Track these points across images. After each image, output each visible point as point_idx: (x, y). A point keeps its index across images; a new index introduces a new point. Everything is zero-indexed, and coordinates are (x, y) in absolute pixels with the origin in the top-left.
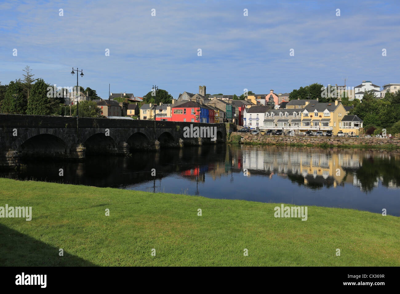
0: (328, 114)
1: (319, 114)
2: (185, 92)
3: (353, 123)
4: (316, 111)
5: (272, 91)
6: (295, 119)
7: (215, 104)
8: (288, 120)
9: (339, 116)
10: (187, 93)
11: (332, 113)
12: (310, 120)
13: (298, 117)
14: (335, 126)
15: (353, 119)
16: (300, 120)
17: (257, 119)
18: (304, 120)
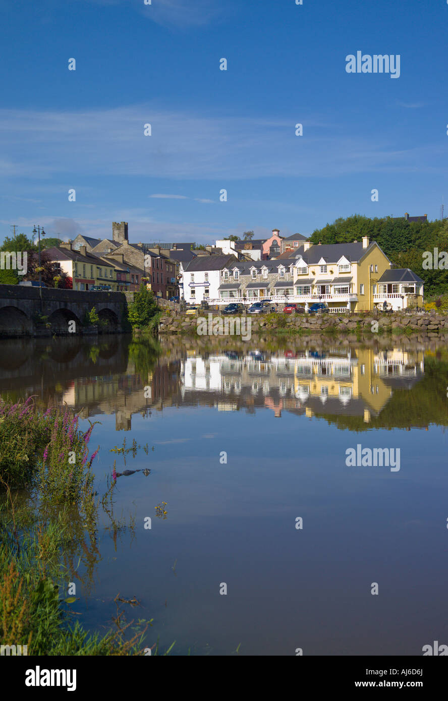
0: (346, 267)
1: (329, 268)
2: (80, 237)
3: (401, 286)
4: (322, 262)
5: (276, 233)
6: (282, 280)
7: (123, 255)
8: (268, 284)
9: (371, 272)
10: (85, 238)
11: (355, 266)
12: (312, 281)
13: (287, 278)
14: (363, 293)
15: (401, 278)
16: (291, 284)
17: (207, 284)
18: (299, 282)
